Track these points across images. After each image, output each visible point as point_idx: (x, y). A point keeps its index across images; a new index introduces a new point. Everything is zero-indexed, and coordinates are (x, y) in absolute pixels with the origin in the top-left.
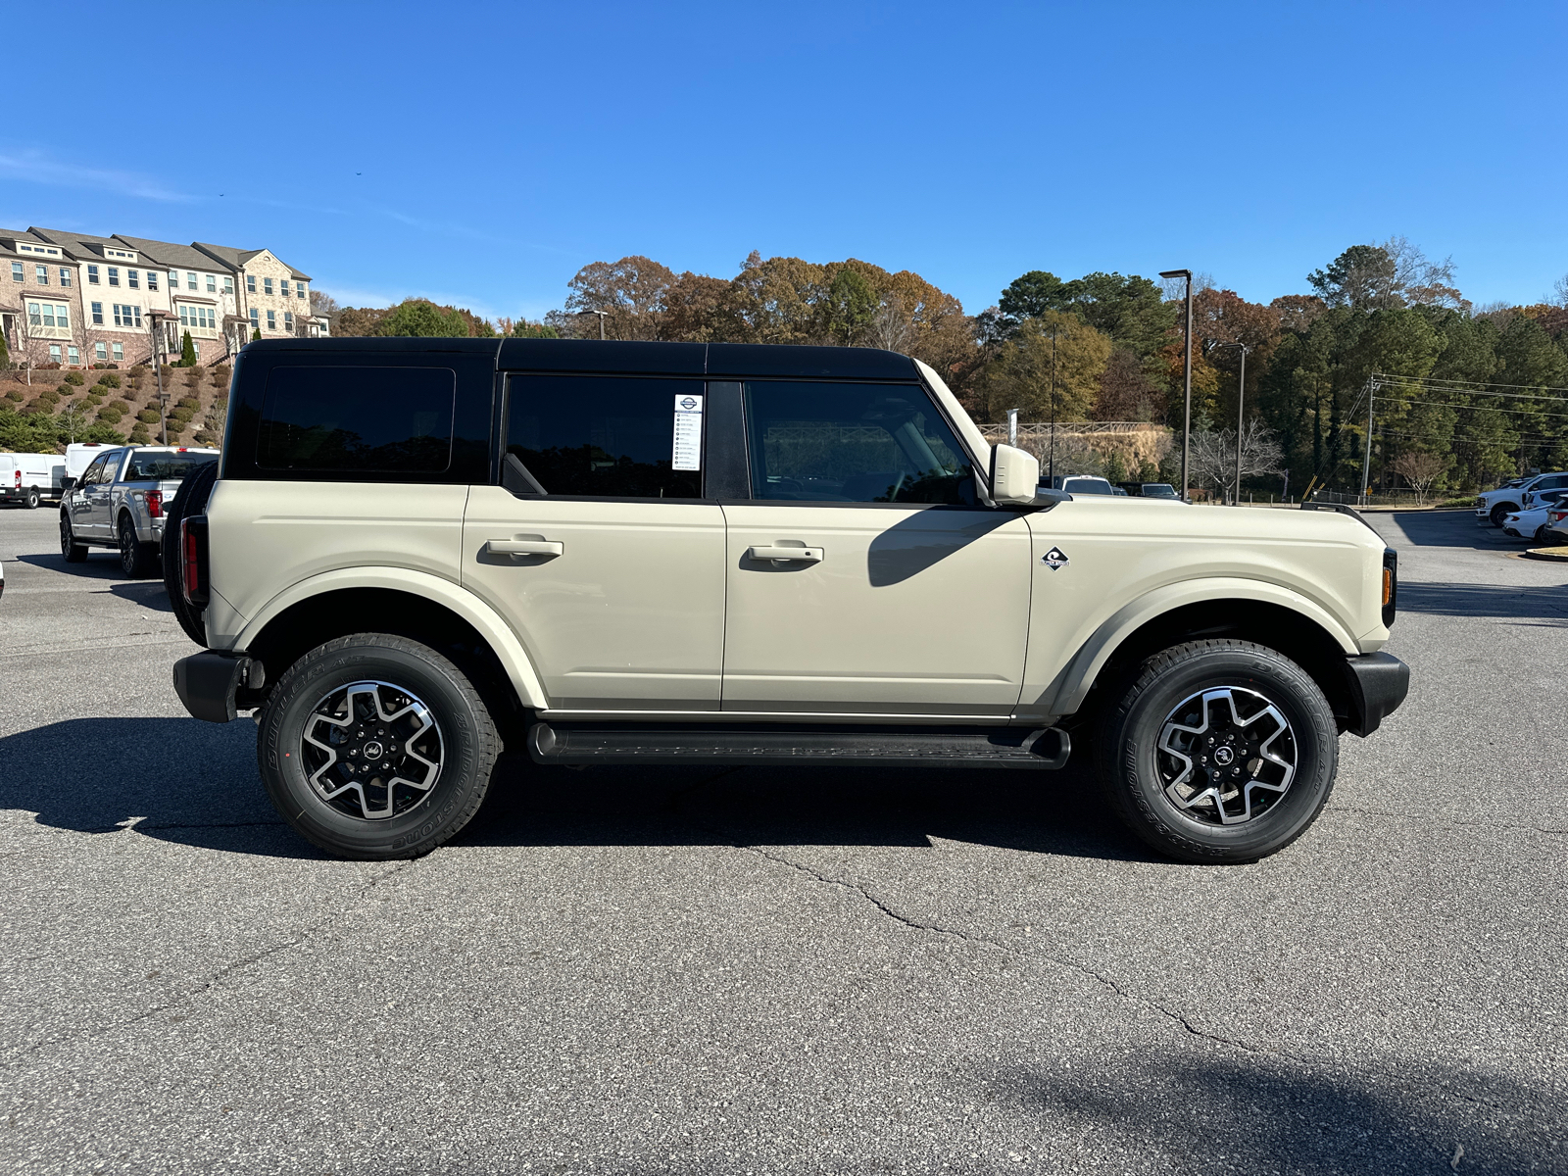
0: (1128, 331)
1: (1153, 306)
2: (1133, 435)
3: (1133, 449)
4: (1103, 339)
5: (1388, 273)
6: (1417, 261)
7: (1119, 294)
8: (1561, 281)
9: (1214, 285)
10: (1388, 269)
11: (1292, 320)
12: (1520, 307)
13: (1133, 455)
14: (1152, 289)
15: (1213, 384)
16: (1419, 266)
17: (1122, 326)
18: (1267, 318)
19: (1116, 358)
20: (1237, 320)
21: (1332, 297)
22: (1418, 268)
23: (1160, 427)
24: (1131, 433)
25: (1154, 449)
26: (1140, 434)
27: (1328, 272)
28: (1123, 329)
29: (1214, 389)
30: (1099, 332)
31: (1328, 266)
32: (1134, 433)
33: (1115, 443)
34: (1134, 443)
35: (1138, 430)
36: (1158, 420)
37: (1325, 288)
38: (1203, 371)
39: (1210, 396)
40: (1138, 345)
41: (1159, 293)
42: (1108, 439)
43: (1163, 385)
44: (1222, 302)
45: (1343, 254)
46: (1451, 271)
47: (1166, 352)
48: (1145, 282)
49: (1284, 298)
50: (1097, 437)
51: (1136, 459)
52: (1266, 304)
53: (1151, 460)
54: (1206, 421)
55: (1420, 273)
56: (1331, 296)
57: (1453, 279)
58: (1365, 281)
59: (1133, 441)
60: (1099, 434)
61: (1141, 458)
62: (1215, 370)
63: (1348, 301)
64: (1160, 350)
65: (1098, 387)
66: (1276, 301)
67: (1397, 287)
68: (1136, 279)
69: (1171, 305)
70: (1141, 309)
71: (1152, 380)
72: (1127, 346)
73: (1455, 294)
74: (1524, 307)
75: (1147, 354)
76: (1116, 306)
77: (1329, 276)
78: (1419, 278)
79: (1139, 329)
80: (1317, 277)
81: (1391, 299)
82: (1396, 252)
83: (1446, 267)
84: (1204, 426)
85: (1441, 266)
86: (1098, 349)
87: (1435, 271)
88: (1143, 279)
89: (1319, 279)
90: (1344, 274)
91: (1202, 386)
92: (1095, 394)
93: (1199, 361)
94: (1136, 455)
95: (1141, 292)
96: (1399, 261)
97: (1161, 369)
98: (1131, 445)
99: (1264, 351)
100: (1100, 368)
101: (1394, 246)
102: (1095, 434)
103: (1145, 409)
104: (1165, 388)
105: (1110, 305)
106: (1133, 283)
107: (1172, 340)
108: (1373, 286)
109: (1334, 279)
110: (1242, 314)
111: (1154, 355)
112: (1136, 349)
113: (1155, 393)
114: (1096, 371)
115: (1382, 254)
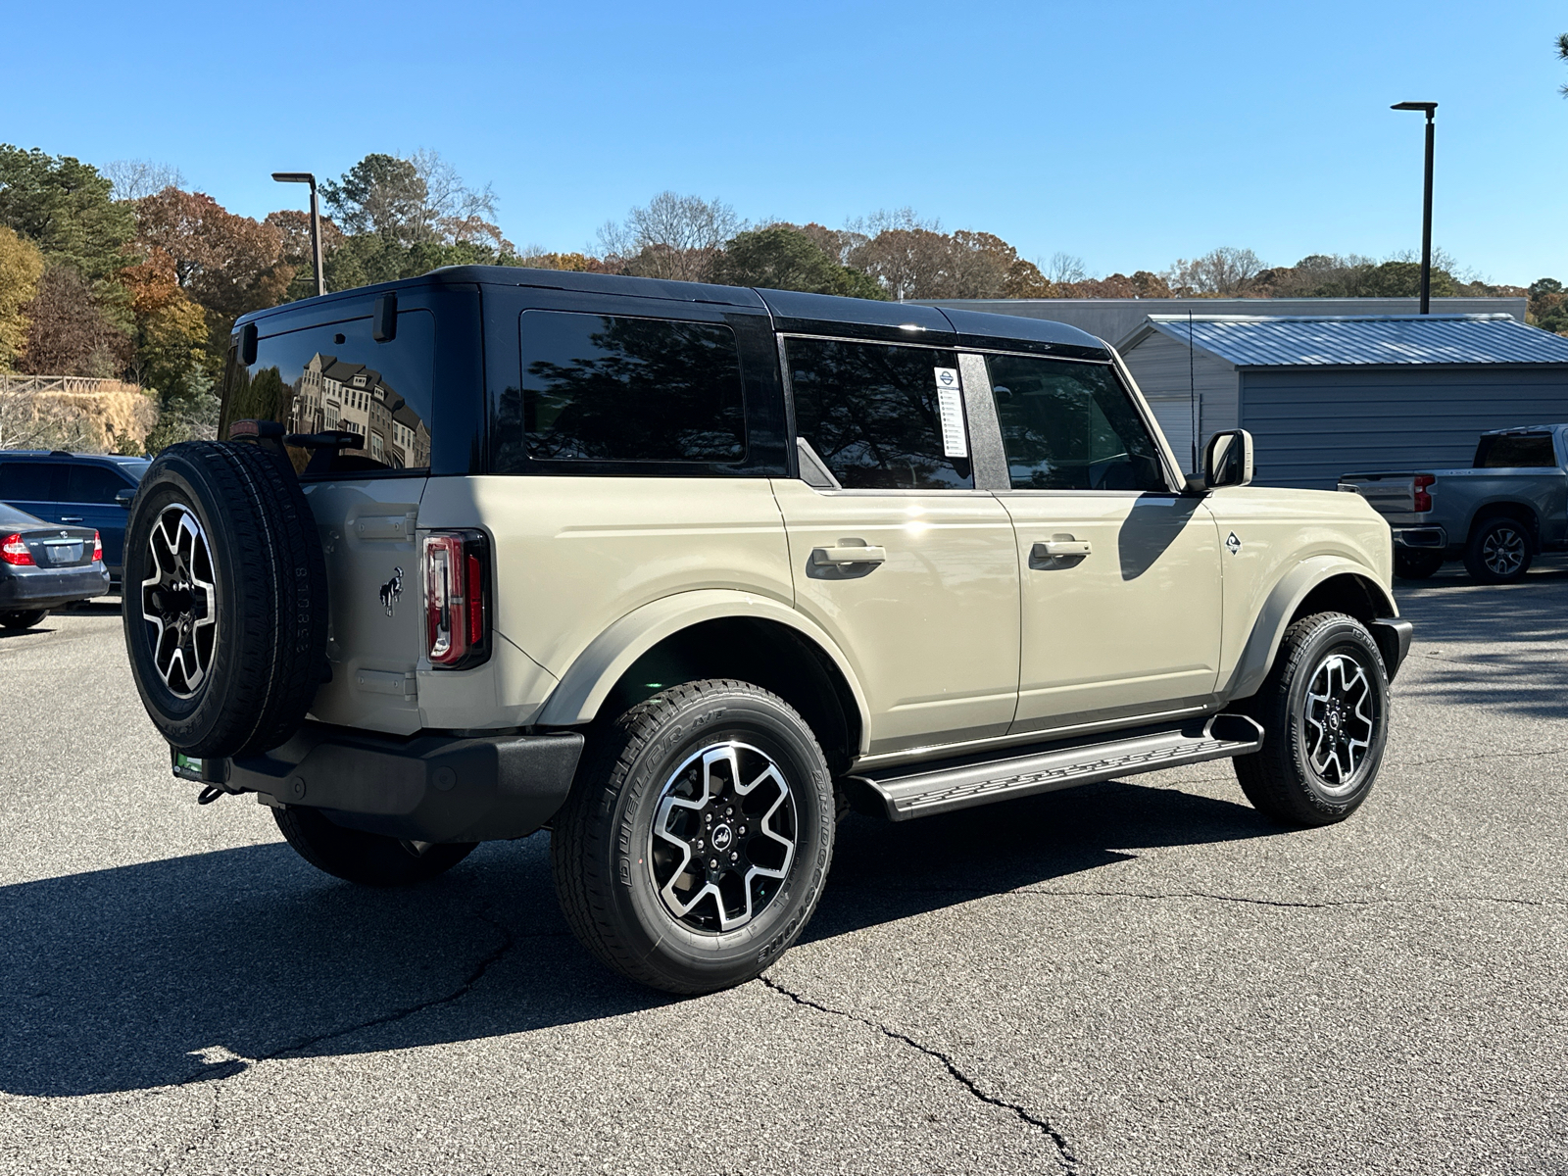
0: (64, 240)
1: (99, 205)
2: (102, 398)
3: (103, 419)
4: (27, 248)
5: (420, 197)
6: (453, 185)
7: (46, 183)
8: (603, 229)
9: (184, 183)
10: (417, 191)
11: (297, 245)
12: (556, 255)
13: (104, 428)
14: (97, 182)
15: (201, 327)
16: (457, 191)
17: (54, 231)
18: (266, 240)
19: (50, 279)
20: (224, 237)
21: (351, 219)
22: (456, 194)
23: (133, 387)
24: (97, 395)
25: (132, 420)
26: (111, 396)
27: (343, 185)
28: (57, 237)
29: (203, 334)
30: (21, 237)
31: (343, 176)
32: (103, 394)
33: (75, 409)
34: (105, 410)
35: (106, 390)
36: (127, 376)
37: (340, 206)
38: (185, 308)
39: (197, 345)
40: (84, 261)
41: (108, 186)
42: (63, 402)
43: (125, 325)
44: (200, 211)
45: (360, 163)
46: (492, 203)
47: (125, 275)
48: (86, 169)
49: (283, 213)
50: (46, 399)
51: (110, 434)
52: (260, 220)
53: (132, 436)
54: (203, 380)
55: (459, 199)
56: (349, 218)
57: (495, 212)
58: (391, 204)
59: (102, 406)
60: (50, 394)
61: (118, 433)
62: (200, 308)
63: (370, 227)
64: (117, 272)
65: (25, 321)
66: (272, 216)
67: (431, 215)
68: (70, 163)
69: (126, 207)
70: (82, 208)
71: (109, 316)
72: (67, 262)
73: (495, 232)
74: (560, 255)
75: (98, 276)
76: (43, 199)
77: (345, 190)
78: (458, 207)
79: (81, 237)
80: (330, 189)
81: (426, 230)
82: (427, 169)
83: (486, 196)
84: (201, 389)
85: (480, 195)
86: (22, 263)
87: (475, 201)
88: (81, 164)
89: (332, 193)
90: (364, 191)
91: (184, 329)
92: (22, 333)
93: (176, 293)
94: (109, 427)
95: (80, 183)
96: (431, 181)
97: (121, 301)
98: (100, 413)
99: (270, 285)
100: (27, 293)
101: (424, 161)
102: (43, 395)
103: (104, 358)
104: (131, 330)
105: (33, 198)
106: (65, 167)
107: (134, 259)
108: (400, 210)
109: (352, 194)
110: (232, 231)
111: (108, 279)
112: (81, 268)
113: (115, 335)
114: (21, 297)
115: (410, 170)
